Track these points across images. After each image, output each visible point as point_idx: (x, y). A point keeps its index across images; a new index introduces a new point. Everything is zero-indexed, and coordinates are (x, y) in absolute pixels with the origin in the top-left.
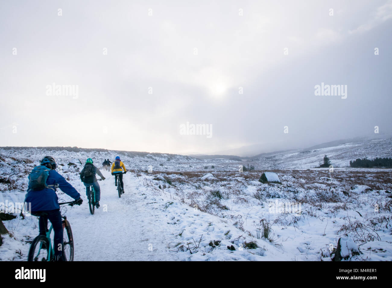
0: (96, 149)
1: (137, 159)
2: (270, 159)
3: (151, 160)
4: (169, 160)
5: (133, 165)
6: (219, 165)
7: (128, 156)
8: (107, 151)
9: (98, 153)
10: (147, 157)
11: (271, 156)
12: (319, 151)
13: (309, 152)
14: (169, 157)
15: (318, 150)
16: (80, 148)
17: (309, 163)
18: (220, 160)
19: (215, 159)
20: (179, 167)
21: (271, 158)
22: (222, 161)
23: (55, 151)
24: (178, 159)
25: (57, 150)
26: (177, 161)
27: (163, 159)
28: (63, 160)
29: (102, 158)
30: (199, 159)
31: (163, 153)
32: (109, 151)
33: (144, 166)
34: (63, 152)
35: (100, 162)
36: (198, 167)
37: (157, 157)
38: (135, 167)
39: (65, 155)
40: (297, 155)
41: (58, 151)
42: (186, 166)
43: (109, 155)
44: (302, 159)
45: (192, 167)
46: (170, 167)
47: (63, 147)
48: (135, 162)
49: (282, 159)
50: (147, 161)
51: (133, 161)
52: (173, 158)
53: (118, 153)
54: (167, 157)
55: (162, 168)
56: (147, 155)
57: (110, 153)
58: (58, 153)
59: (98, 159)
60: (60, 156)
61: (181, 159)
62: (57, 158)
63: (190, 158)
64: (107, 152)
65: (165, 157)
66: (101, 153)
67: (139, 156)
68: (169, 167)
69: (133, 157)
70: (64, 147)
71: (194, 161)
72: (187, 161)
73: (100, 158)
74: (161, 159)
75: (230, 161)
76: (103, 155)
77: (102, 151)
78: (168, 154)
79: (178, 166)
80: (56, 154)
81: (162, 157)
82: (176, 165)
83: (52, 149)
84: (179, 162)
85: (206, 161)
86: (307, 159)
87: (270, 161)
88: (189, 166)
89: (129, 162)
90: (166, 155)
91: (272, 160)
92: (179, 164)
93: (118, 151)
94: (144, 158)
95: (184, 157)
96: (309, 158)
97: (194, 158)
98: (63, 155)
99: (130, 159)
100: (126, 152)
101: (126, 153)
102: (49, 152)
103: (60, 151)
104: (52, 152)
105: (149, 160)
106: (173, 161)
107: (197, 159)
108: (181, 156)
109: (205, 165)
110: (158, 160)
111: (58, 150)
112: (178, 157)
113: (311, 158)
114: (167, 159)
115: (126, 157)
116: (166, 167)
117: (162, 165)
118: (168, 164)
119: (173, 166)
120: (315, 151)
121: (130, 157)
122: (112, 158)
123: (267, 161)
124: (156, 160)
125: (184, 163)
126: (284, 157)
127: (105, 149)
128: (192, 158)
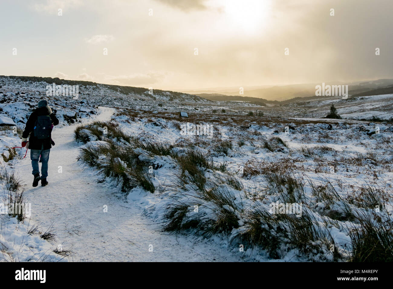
0: (82, 81)
1: (132, 97)
2: (303, 106)
3: (150, 98)
4: (171, 99)
5: (126, 104)
6: (233, 109)
7: (121, 92)
8: (95, 84)
9: (84, 87)
10: (144, 94)
11: (305, 101)
12: (367, 99)
13: (355, 99)
14: (172, 96)
15: (367, 97)
16: (63, 80)
17: (346, 113)
18: (238, 102)
19: (231, 101)
20: (181, 109)
21: (304, 104)
22: (239, 104)
23: (31, 82)
24: (184, 99)
25: (34, 81)
26: (182, 101)
27: (165, 98)
28: (41, 94)
29: (90, 93)
30: (210, 101)
31: (165, 90)
32: (98, 85)
33: (139, 105)
34: (41, 84)
35: (87, 98)
36: (205, 110)
37: (157, 95)
38: (128, 107)
39: (43, 87)
40: (338, 102)
41: (35, 83)
42: (191, 108)
43: (98, 90)
44: (341, 108)
45: (198, 110)
46: (170, 108)
47: (41, 78)
48: (128, 100)
49: (318, 106)
50: (143, 100)
51: (127, 99)
52: (177, 97)
53: (109, 88)
54: (169, 95)
55: (161, 109)
56: (145, 92)
57: (98, 88)
58: (36, 85)
59: (84, 95)
60: (38, 89)
61: (187, 99)
62: (34, 91)
63: (199, 98)
64: (95, 86)
65: (167, 96)
66: (87, 86)
67: (135, 93)
68: (168, 108)
69: (127, 94)
70: (43, 77)
71: (204, 103)
72: (194, 102)
73: (86, 93)
74: (162, 97)
75: (250, 105)
76: (90, 89)
77: (89, 85)
78: (171, 92)
79: (180, 107)
80: (32, 86)
81: (163, 95)
82: (178, 107)
83: (28, 80)
84: (184, 102)
85: (219, 104)
86: (347, 108)
87: (302, 107)
88: (194, 108)
89: (122, 99)
90: (169, 93)
91: (305, 107)
92: (183, 105)
93: (109, 85)
94: (141, 95)
95: (191, 96)
96: (350, 107)
97: (204, 99)
98: (41, 87)
99: (124, 96)
100: (119, 87)
101: (119, 89)
102: (25, 83)
103: (37, 83)
104: (27, 82)
105: (146, 98)
106: (177, 101)
107: (207, 100)
108: (187, 95)
109: (214, 108)
110: (159, 98)
111: (36, 81)
112: (183, 97)
113: (353, 107)
114: (169, 98)
115: (118, 93)
116: (165, 108)
117: (160, 105)
118: (168, 105)
119: (174, 108)
120: (362, 99)
121: (123, 93)
122: (101, 94)
123: (299, 107)
124: (155, 99)
125: (189, 105)
126: (321, 104)
127: (94, 82)
128: (201, 98)
